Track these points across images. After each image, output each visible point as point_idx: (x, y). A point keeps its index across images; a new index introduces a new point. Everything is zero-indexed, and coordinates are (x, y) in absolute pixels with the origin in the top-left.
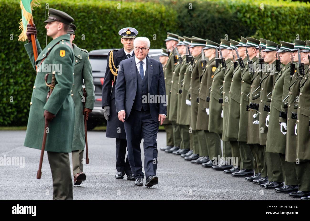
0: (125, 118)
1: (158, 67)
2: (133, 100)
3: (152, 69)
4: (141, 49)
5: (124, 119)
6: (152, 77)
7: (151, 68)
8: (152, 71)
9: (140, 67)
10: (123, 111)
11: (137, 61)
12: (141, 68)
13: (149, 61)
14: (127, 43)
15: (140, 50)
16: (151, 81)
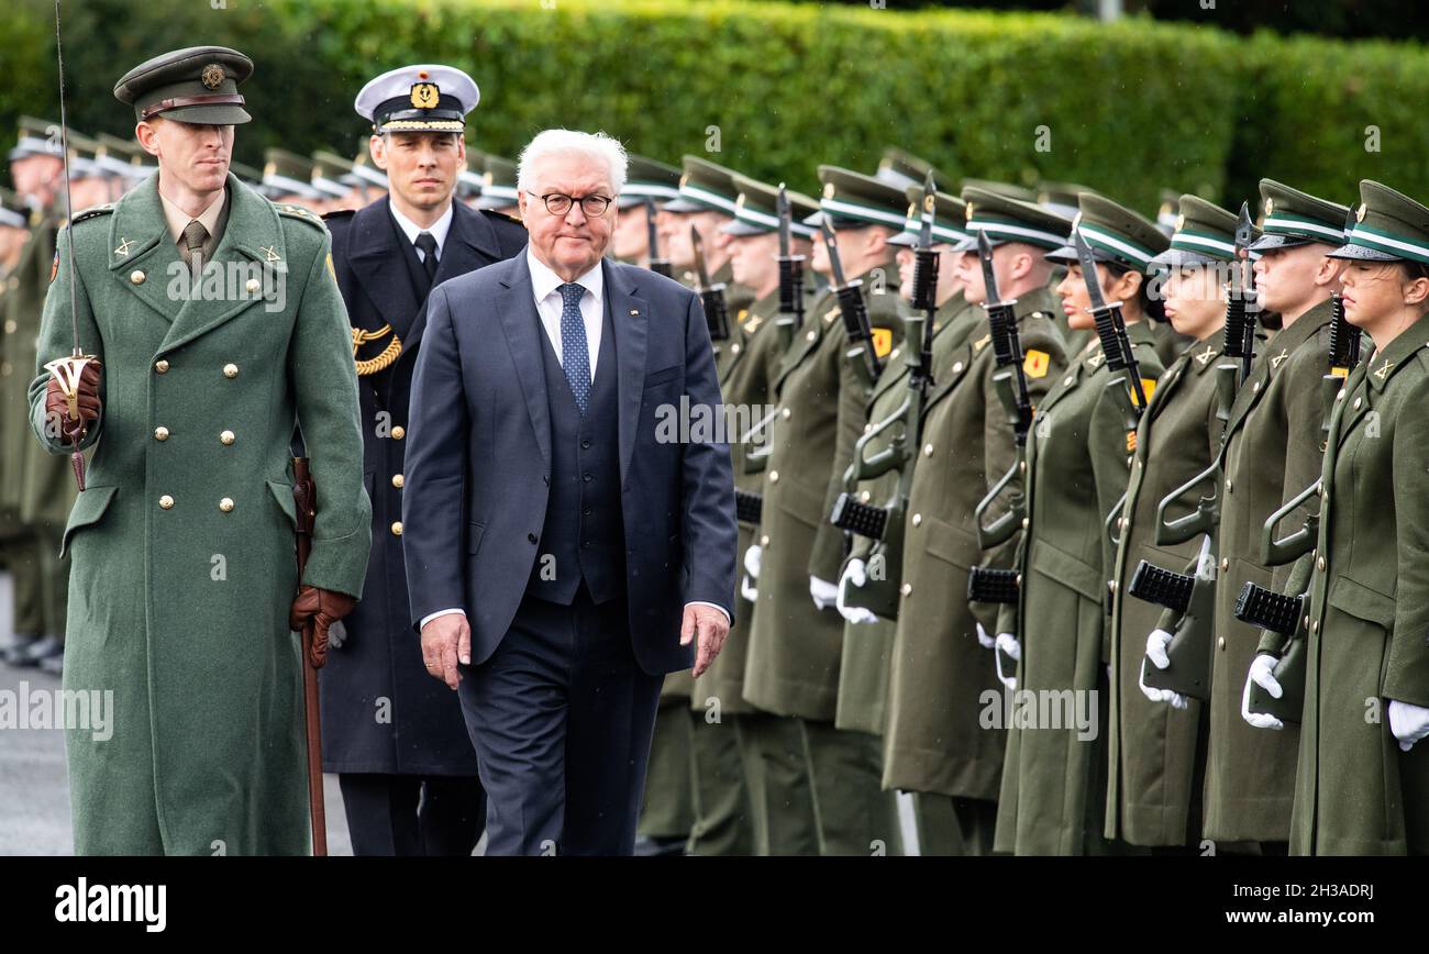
0: (465, 660)
1: (682, 323)
2: (530, 536)
3: (640, 336)
4: (576, 204)
5: (460, 666)
6: (646, 386)
7: (635, 328)
8: (642, 347)
9: (563, 322)
10: (457, 618)
11: (545, 281)
12: (573, 324)
13: (621, 285)
14: (412, 166)
15: (575, 214)
16: (637, 410)
